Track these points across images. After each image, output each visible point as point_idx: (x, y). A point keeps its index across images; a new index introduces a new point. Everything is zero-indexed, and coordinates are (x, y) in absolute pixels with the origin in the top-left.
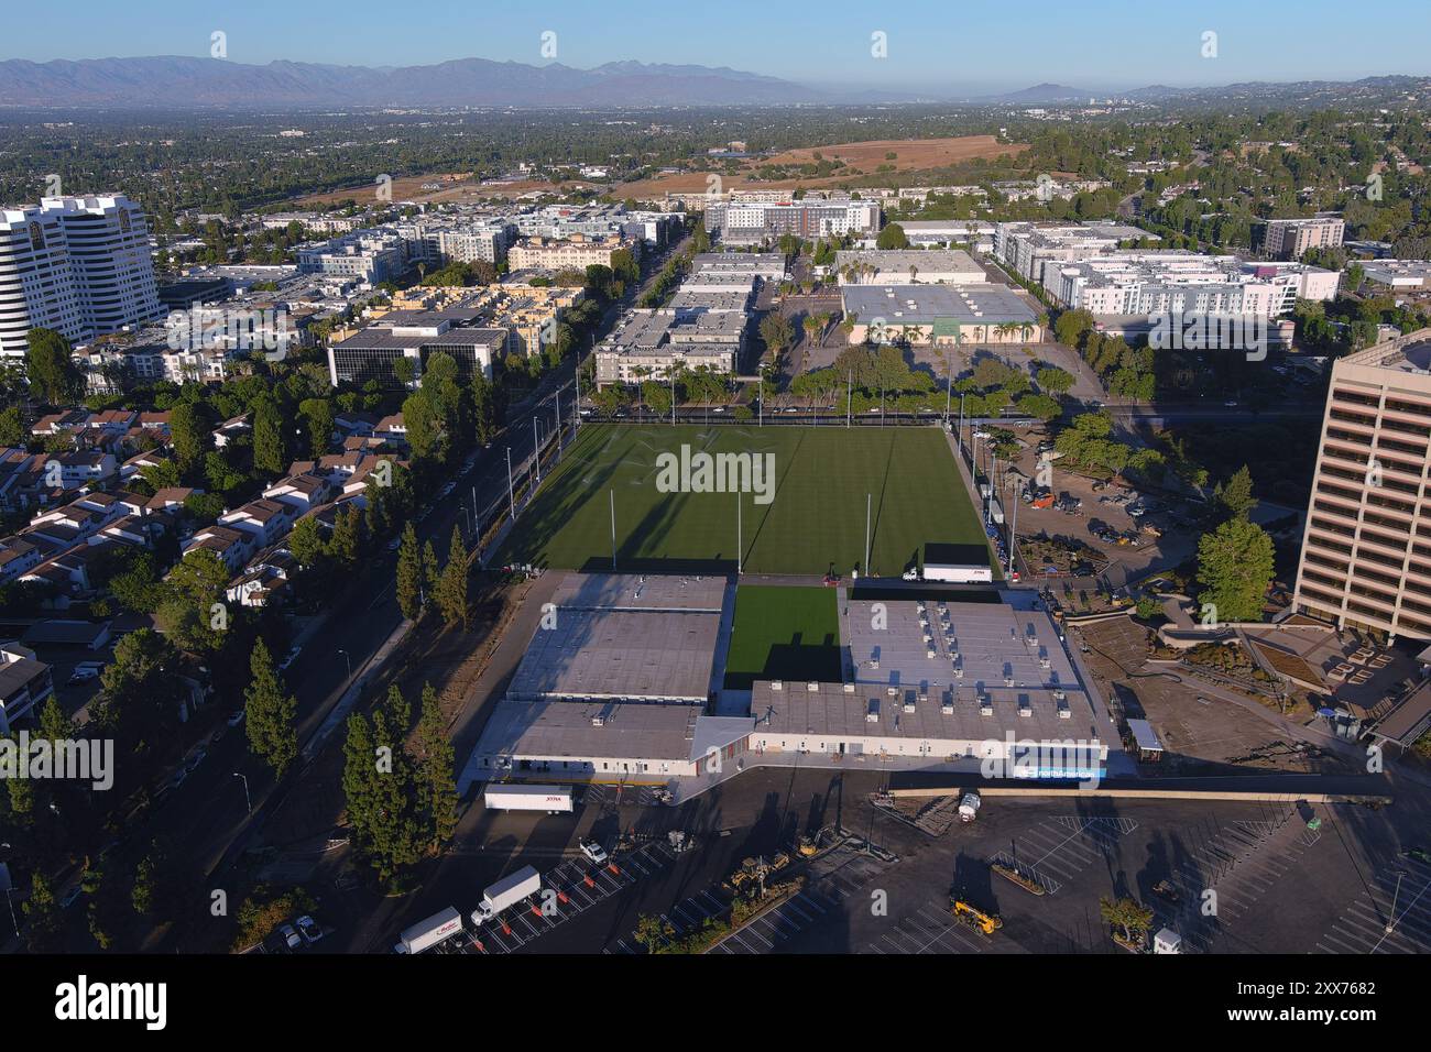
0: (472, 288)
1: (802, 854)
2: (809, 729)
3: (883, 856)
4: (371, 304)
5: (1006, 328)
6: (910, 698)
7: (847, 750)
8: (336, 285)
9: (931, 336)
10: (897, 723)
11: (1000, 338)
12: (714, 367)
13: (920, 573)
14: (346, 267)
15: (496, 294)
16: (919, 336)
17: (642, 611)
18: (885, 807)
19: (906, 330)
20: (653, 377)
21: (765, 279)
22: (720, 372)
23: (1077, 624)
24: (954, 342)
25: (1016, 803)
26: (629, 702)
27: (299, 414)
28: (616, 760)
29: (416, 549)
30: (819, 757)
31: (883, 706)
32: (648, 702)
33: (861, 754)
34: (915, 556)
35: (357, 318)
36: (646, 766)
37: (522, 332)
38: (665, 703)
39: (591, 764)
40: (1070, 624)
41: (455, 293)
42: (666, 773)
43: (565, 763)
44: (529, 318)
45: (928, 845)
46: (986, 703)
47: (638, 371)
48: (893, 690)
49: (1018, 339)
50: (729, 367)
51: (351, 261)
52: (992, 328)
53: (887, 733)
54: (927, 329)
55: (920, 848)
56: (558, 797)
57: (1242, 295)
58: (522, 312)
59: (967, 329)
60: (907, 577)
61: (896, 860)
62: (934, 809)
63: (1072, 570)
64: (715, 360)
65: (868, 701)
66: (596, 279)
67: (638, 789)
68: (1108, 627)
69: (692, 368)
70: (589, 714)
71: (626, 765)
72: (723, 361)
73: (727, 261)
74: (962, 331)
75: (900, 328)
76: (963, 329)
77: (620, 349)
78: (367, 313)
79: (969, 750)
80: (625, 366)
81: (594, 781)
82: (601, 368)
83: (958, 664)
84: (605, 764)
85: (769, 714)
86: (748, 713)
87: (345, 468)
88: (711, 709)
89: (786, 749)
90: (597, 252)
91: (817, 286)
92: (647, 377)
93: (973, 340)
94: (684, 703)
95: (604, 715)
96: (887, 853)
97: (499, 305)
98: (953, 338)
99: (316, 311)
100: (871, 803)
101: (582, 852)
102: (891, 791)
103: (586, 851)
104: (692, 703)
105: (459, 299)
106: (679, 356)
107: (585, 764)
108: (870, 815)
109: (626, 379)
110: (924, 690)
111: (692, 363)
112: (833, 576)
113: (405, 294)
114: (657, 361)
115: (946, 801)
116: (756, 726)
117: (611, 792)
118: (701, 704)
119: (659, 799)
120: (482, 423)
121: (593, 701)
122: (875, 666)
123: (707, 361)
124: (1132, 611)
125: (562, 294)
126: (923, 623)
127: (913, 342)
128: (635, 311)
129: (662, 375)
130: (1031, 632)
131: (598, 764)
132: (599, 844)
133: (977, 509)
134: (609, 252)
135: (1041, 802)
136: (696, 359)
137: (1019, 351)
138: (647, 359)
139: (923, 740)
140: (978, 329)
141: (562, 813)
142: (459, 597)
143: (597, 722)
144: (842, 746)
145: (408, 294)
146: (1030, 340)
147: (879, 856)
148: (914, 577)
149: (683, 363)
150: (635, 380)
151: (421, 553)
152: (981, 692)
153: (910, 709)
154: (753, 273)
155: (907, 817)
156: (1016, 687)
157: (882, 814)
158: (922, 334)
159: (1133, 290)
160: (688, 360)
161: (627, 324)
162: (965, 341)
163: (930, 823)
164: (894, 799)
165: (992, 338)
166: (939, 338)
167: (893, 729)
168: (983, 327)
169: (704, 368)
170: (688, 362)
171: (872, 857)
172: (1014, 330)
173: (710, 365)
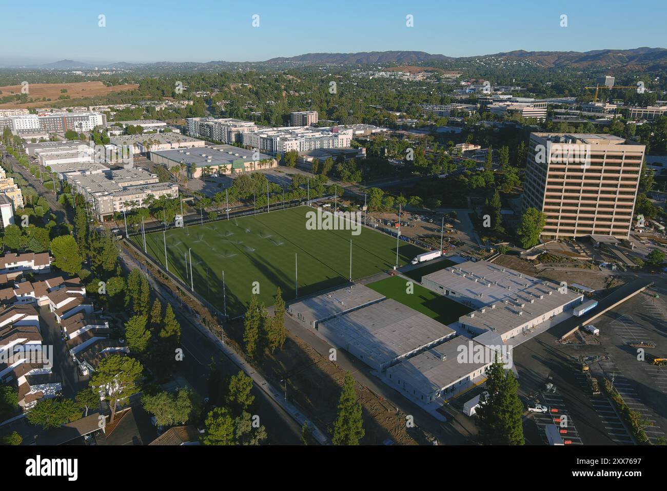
2: (510, 327)
3: (603, 358)
5: (262, 162)
7: (525, 330)
9: (232, 169)
11: (261, 166)
12: (169, 195)
16: (226, 170)
18: (567, 343)
19: (220, 168)
24: (242, 171)
28: (475, 371)
30: (519, 337)
33: (529, 330)
43: (460, 381)
47: (126, 204)
49: (267, 167)
50: (177, 195)
52: (257, 163)
54: (229, 166)
55: (605, 350)
57: (338, 140)
59: (247, 164)
61: (609, 358)
62: (582, 337)
64: (169, 192)
65: (505, 309)
69: (157, 197)
72: (174, 192)
74: (244, 166)
75: (217, 167)
79: (554, 313)
80: (116, 203)
82: (102, 206)
84: (471, 376)
92: (131, 207)
93: (249, 170)
98: (241, 169)
107: (466, 378)
109: (118, 210)
111: (157, 195)
114: (135, 197)
116: (495, 333)
121: (420, 352)
127: (224, 173)
136: (158, 192)
137: (273, 171)
138: (130, 196)
140: (251, 164)
144: (523, 329)
146: (273, 166)
149: (152, 196)
150: (125, 209)
155: (580, 343)
157: (573, 346)
158: (228, 169)
159: (302, 141)
160: (154, 193)
162: (247, 170)
163: (590, 341)
165: (257, 168)
166: (235, 170)
167: (530, 316)
168: (253, 163)
169: (164, 197)
170: (154, 194)
171: (601, 360)
172: (265, 163)
173: (167, 194)
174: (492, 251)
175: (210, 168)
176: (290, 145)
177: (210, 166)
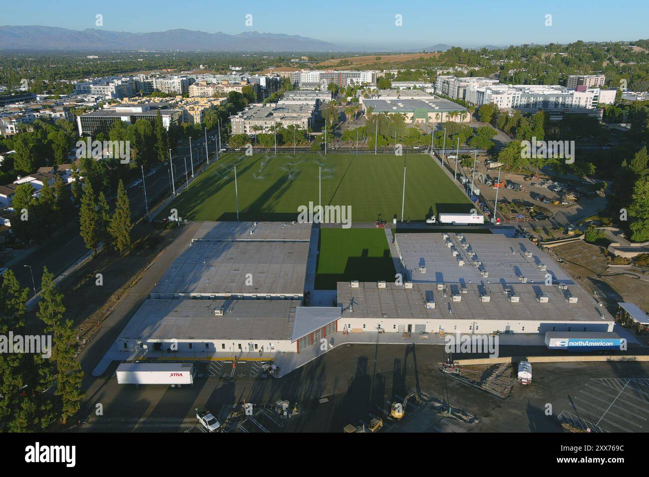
0: (166, 98)
1: (392, 417)
2: (383, 314)
3: (464, 417)
4: (109, 103)
5: (452, 114)
6: (455, 291)
7: (413, 330)
8: (93, 97)
9: (412, 118)
10: (450, 308)
11: (449, 119)
12: (298, 126)
13: (438, 219)
14: (101, 91)
15: (179, 100)
16: (406, 118)
17: (256, 241)
18: (453, 374)
19: (400, 115)
20: (264, 132)
21: (322, 101)
22: (301, 129)
23: (549, 246)
24: (425, 122)
25: (560, 369)
26: (244, 298)
27: (46, 141)
28: (231, 341)
29: (93, 198)
30: (392, 336)
31: (436, 296)
32: (258, 298)
33: (424, 333)
34: (431, 210)
35: (100, 108)
36: (256, 345)
37: (192, 113)
38: (272, 298)
39: (212, 344)
40: (545, 246)
41: (157, 100)
42: (272, 351)
43: (190, 344)
44: (196, 108)
45: (500, 407)
46: (512, 293)
47: (256, 128)
48: (442, 286)
49: (458, 119)
50: (306, 127)
51: (103, 88)
52: (445, 114)
53: (444, 316)
54: (410, 115)
55: (493, 409)
56: (180, 372)
57: (572, 98)
58: (191, 106)
59: (432, 115)
60: (429, 221)
61: (477, 421)
62: (494, 375)
63: (532, 217)
64: (299, 123)
65: (424, 294)
66: (234, 96)
67: (250, 364)
68: (571, 247)
69: (285, 127)
70: (213, 307)
71: (240, 345)
72: (303, 123)
73: (302, 93)
74: (429, 116)
76: (430, 114)
77: (245, 117)
78: (106, 106)
79: (508, 327)
80: (248, 126)
81: (215, 358)
82: (234, 127)
83: (481, 268)
84: (223, 345)
85: (352, 304)
86: (335, 304)
88: (306, 301)
89: (367, 330)
90: (235, 88)
91: (349, 103)
92: (260, 132)
93: (435, 121)
94: (286, 298)
95: (224, 309)
96: (466, 415)
97: (180, 103)
98: (424, 119)
99: (77, 106)
100: (441, 371)
101: (198, 422)
102: (457, 361)
103: (202, 421)
104: (292, 298)
105: (158, 102)
106: (278, 120)
107: (207, 345)
108: (443, 381)
109: (248, 133)
110: (464, 286)
111: (286, 124)
112: (381, 222)
113: (129, 100)
114: (266, 123)
115: (502, 368)
116: (343, 313)
117: (227, 367)
118: (299, 298)
119: (267, 372)
120: (162, 148)
121: (216, 298)
122: (423, 271)
123: (295, 123)
124: (582, 237)
125: (215, 100)
126: (450, 244)
128: (254, 104)
129: (269, 130)
130: (524, 249)
131: (217, 344)
132: (213, 415)
133: (461, 189)
134: (241, 88)
135: (579, 367)
136: (288, 122)
138: (260, 122)
139: (472, 321)
140: (437, 114)
141: (184, 386)
142: (125, 232)
143: (218, 313)
144: (410, 326)
145: (132, 100)
146: (465, 121)
147: (461, 418)
148: (434, 221)
149: (280, 124)
150: (253, 133)
151: (96, 201)
152: (505, 287)
153: (457, 299)
154: (315, 98)
155: (473, 382)
156: (528, 283)
157: (452, 380)
158: (408, 118)
159: (516, 95)
160: (283, 122)
161: (249, 109)
162: (431, 121)
163: (494, 386)
164: (458, 366)
165: (445, 119)
166: (417, 119)
168: (440, 114)
169: (292, 127)
170: (283, 123)
171: (455, 419)
172: (456, 115)
173: (296, 125)
174: (571, 233)
176: (499, 100)
177: (388, 112)
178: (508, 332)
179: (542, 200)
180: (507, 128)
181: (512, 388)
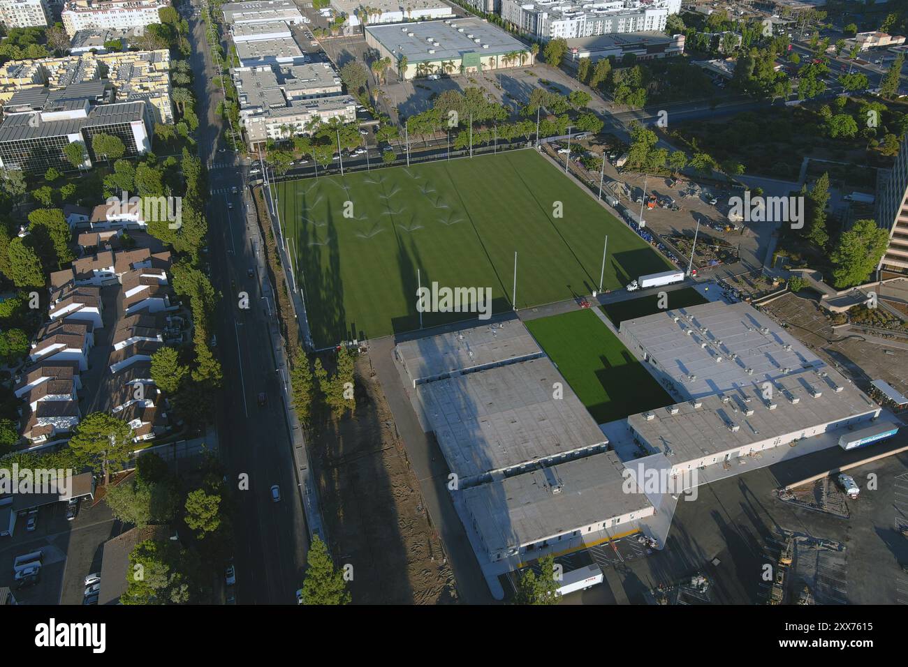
0: (66, 59)
1: (783, 564)
2: (703, 451)
3: (832, 546)
5: (509, 57)
6: (739, 402)
7: (729, 460)
9: (462, 67)
10: (751, 427)
11: (506, 64)
12: (343, 118)
13: (639, 284)
16: (453, 68)
18: (790, 500)
19: (444, 64)
20: (297, 132)
22: (347, 122)
24: (477, 70)
26: (557, 461)
28: (596, 523)
30: (715, 470)
31: (731, 416)
33: (739, 459)
36: (619, 520)
37: (155, 102)
39: (579, 532)
40: (759, 305)
41: (54, 65)
43: (560, 537)
45: (850, 527)
46: (789, 394)
47: (284, 129)
48: (723, 397)
49: (517, 63)
50: (354, 117)
52: (501, 57)
53: (753, 439)
54: (458, 63)
55: (847, 532)
56: (594, 577)
57: (645, 18)
59: (485, 60)
60: (630, 288)
61: (844, 548)
62: (824, 494)
63: (724, 261)
64: (342, 112)
65: (716, 412)
67: (624, 541)
68: (784, 303)
69: (325, 120)
71: (604, 524)
72: (349, 113)
74: (481, 62)
75: (439, 64)
76: (481, 59)
79: (803, 434)
80: (271, 126)
81: (588, 544)
82: (250, 130)
83: (740, 363)
84: (590, 528)
85: (665, 444)
87: (104, 270)
92: (291, 132)
93: (488, 68)
94: (595, 450)
95: (552, 481)
96: (832, 543)
98: (475, 67)
100: (779, 499)
104: (601, 449)
105: (64, 72)
107: (575, 533)
108: (788, 510)
109: (273, 136)
110: (742, 393)
111: (325, 117)
112: (580, 298)
113: (6, 71)
114: (296, 119)
115: (825, 484)
116: (669, 459)
117: (609, 551)
119: (648, 546)
121: (529, 468)
122: (692, 379)
123: (336, 114)
124: (787, 287)
125: (154, 58)
126: (688, 331)
127: (449, 73)
128: (237, 70)
129: (304, 130)
130: (756, 324)
131: (584, 531)
133: (620, 220)
134: (153, 10)
136: (327, 113)
137: (522, 72)
138: (289, 118)
139: (777, 438)
140: (492, 59)
144: (726, 457)
145: (9, 71)
146: (526, 63)
148: (636, 287)
149: (318, 118)
150: (281, 136)
153: (749, 413)
155: (813, 505)
156: (789, 374)
158: (455, 67)
159: (582, 20)
160: (322, 114)
162: (483, 68)
163: (832, 506)
164: (792, 491)
165: (501, 65)
166: (466, 68)
167: (754, 434)
168: (495, 57)
169: (334, 120)
170: (321, 116)
171: (827, 550)
172: (514, 57)
173: (339, 116)
174: (776, 284)
175: (429, 64)
176: (561, 28)
177: (429, 62)
178: (802, 439)
179: (712, 226)
180: (594, 83)
181: (846, 503)
